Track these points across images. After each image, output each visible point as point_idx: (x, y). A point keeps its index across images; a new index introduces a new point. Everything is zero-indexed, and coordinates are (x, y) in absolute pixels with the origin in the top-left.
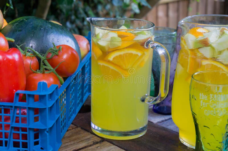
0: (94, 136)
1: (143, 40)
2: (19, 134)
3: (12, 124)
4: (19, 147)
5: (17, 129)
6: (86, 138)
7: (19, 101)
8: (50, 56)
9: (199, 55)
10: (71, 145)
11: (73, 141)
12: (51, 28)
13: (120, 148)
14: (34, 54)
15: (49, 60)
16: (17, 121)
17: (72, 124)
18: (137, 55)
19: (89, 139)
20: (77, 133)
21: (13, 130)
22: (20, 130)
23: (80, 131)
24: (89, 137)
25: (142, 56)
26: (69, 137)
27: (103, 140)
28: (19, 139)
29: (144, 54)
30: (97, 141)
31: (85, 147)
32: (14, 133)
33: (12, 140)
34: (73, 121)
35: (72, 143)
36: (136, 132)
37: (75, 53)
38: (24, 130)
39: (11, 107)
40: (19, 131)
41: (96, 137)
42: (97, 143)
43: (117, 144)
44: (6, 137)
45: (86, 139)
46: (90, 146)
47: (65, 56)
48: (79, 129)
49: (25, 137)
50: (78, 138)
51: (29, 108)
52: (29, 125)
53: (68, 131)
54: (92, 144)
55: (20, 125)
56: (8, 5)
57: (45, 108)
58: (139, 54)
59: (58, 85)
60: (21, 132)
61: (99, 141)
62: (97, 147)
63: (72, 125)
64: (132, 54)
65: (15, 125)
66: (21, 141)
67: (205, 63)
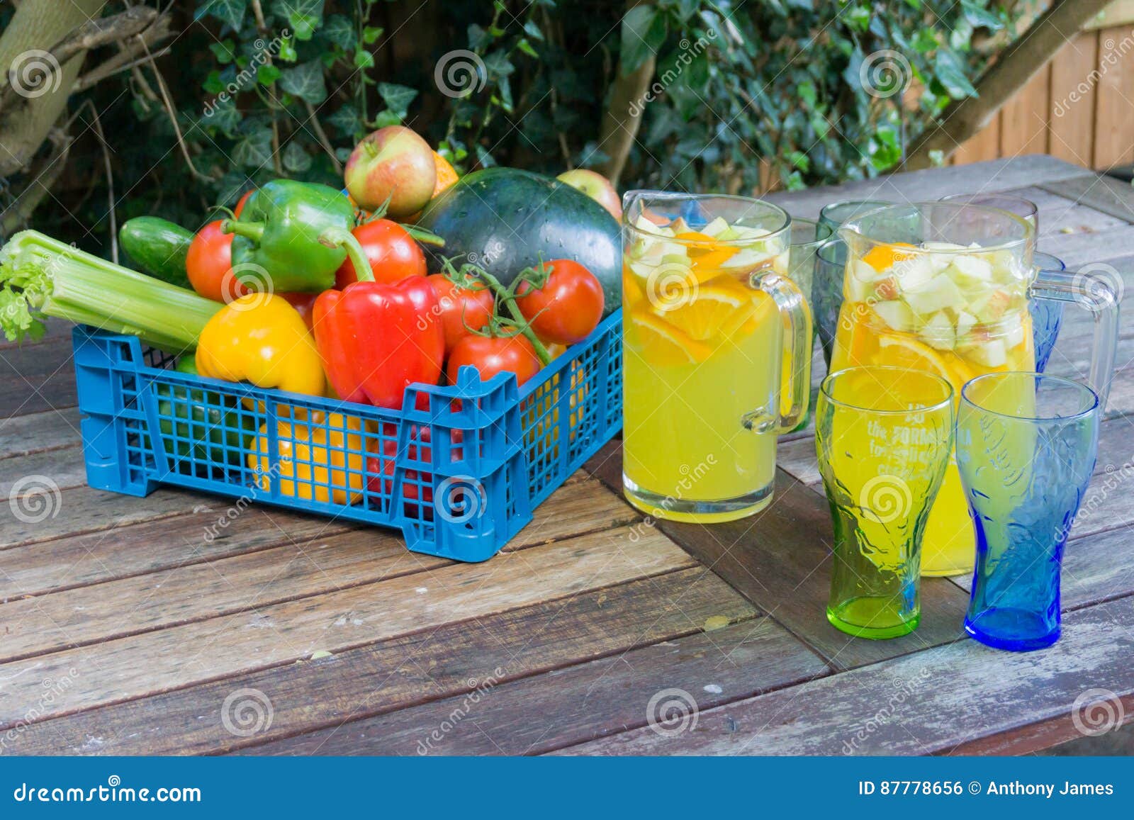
0: (624, 505)
1: (744, 268)
2: (416, 487)
3: (398, 462)
4: (416, 517)
5: (414, 474)
6: (601, 509)
7: (417, 408)
8: (526, 289)
9: (874, 320)
10: (556, 523)
11: (566, 512)
12: (546, 208)
13: (673, 544)
14: (485, 281)
15: (520, 302)
16: (412, 456)
17: (583, 467)
18: (730, 305)
19: (607, 512)
20: (583, 494)
21: (403, 476)
22: (420, 479)
23: (594, 489)
24: (610, 506)
25: (742, 309)
26: (561, 502)
27: (641, 516)
28: (416, 497)
29: (749, 304)
30: (624, 519)
31: (590, 532)
32: (404, 484)
33: (402, 500)
34: (590, 459)
35: (560, 518)
36: (752, 498)
37: (591, 284)
38: (427, 477)
39: (398, 420)
40: (416, 478)
41: (628, 509)
42: (623, 524)
43: (671, 532)
44: (388, 491)
45: (599, 513)
46: (604, 530)
47: (562, 292)
48: (596, 482)
49: (428, 494)
50: (581, 508)
51: (438, 428)
52: (435, 469)
53: (563, 485)
54: (610, 525)
55: (419, 465)
56: (494, 100)
57: (473, 431)
58: (736, 302)
59: (513, 373)
60: (420, 483)
61: (630, 519)
62: (618, 536)
63: (582, 472)
64: (714, 302)
65: (407, 464)
66: (421, 503)
67: (885, 341)
